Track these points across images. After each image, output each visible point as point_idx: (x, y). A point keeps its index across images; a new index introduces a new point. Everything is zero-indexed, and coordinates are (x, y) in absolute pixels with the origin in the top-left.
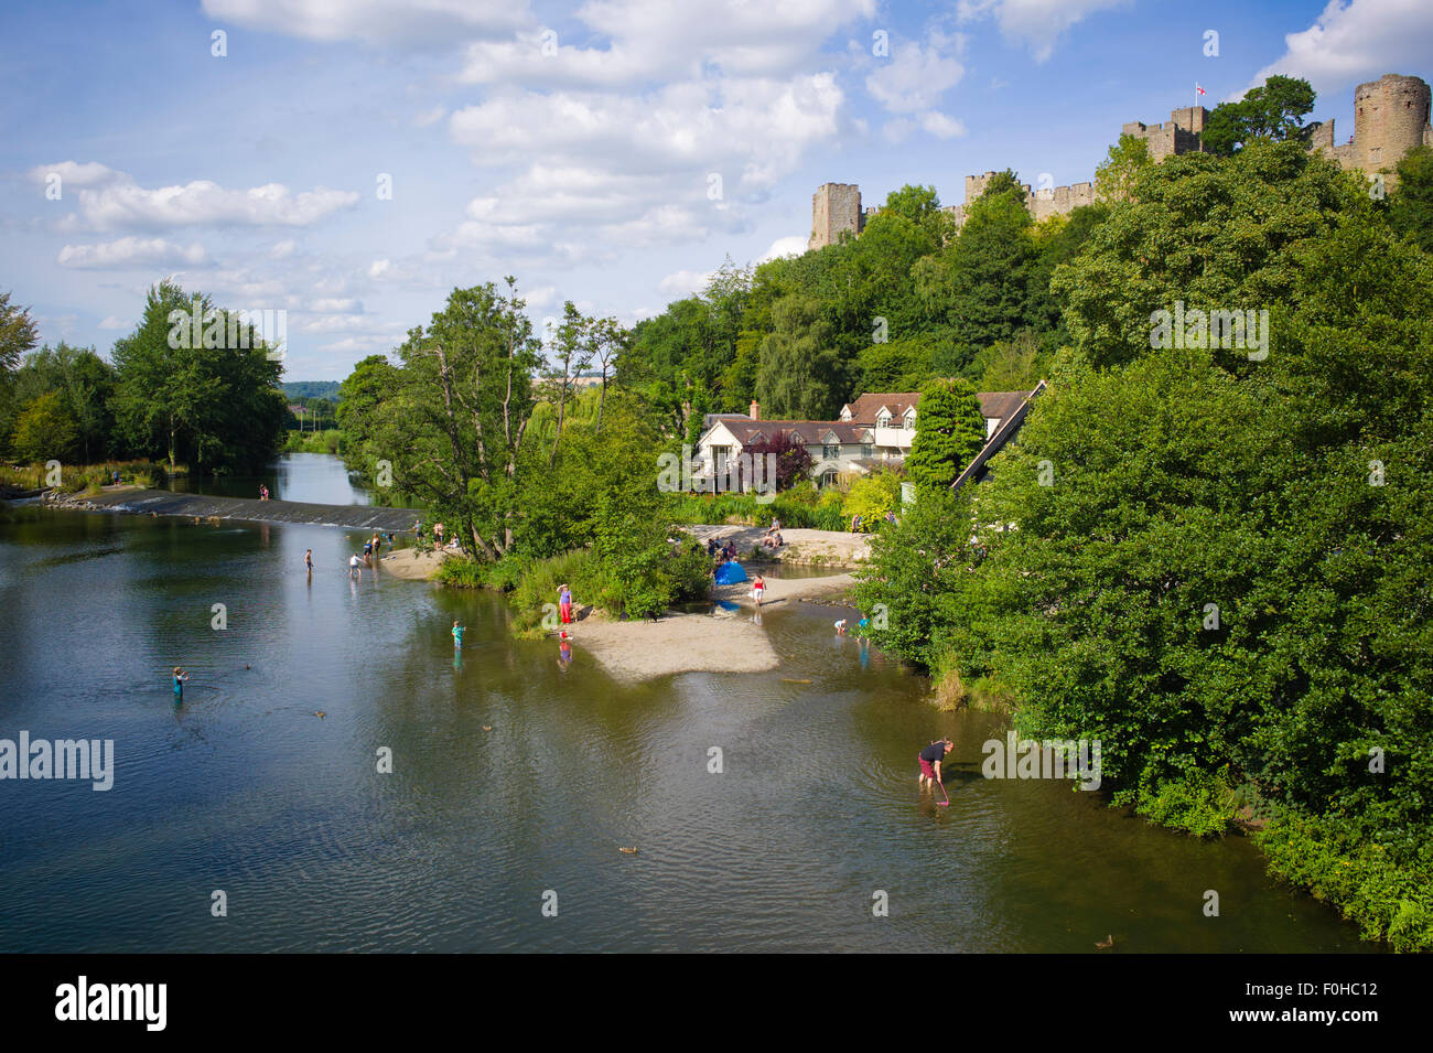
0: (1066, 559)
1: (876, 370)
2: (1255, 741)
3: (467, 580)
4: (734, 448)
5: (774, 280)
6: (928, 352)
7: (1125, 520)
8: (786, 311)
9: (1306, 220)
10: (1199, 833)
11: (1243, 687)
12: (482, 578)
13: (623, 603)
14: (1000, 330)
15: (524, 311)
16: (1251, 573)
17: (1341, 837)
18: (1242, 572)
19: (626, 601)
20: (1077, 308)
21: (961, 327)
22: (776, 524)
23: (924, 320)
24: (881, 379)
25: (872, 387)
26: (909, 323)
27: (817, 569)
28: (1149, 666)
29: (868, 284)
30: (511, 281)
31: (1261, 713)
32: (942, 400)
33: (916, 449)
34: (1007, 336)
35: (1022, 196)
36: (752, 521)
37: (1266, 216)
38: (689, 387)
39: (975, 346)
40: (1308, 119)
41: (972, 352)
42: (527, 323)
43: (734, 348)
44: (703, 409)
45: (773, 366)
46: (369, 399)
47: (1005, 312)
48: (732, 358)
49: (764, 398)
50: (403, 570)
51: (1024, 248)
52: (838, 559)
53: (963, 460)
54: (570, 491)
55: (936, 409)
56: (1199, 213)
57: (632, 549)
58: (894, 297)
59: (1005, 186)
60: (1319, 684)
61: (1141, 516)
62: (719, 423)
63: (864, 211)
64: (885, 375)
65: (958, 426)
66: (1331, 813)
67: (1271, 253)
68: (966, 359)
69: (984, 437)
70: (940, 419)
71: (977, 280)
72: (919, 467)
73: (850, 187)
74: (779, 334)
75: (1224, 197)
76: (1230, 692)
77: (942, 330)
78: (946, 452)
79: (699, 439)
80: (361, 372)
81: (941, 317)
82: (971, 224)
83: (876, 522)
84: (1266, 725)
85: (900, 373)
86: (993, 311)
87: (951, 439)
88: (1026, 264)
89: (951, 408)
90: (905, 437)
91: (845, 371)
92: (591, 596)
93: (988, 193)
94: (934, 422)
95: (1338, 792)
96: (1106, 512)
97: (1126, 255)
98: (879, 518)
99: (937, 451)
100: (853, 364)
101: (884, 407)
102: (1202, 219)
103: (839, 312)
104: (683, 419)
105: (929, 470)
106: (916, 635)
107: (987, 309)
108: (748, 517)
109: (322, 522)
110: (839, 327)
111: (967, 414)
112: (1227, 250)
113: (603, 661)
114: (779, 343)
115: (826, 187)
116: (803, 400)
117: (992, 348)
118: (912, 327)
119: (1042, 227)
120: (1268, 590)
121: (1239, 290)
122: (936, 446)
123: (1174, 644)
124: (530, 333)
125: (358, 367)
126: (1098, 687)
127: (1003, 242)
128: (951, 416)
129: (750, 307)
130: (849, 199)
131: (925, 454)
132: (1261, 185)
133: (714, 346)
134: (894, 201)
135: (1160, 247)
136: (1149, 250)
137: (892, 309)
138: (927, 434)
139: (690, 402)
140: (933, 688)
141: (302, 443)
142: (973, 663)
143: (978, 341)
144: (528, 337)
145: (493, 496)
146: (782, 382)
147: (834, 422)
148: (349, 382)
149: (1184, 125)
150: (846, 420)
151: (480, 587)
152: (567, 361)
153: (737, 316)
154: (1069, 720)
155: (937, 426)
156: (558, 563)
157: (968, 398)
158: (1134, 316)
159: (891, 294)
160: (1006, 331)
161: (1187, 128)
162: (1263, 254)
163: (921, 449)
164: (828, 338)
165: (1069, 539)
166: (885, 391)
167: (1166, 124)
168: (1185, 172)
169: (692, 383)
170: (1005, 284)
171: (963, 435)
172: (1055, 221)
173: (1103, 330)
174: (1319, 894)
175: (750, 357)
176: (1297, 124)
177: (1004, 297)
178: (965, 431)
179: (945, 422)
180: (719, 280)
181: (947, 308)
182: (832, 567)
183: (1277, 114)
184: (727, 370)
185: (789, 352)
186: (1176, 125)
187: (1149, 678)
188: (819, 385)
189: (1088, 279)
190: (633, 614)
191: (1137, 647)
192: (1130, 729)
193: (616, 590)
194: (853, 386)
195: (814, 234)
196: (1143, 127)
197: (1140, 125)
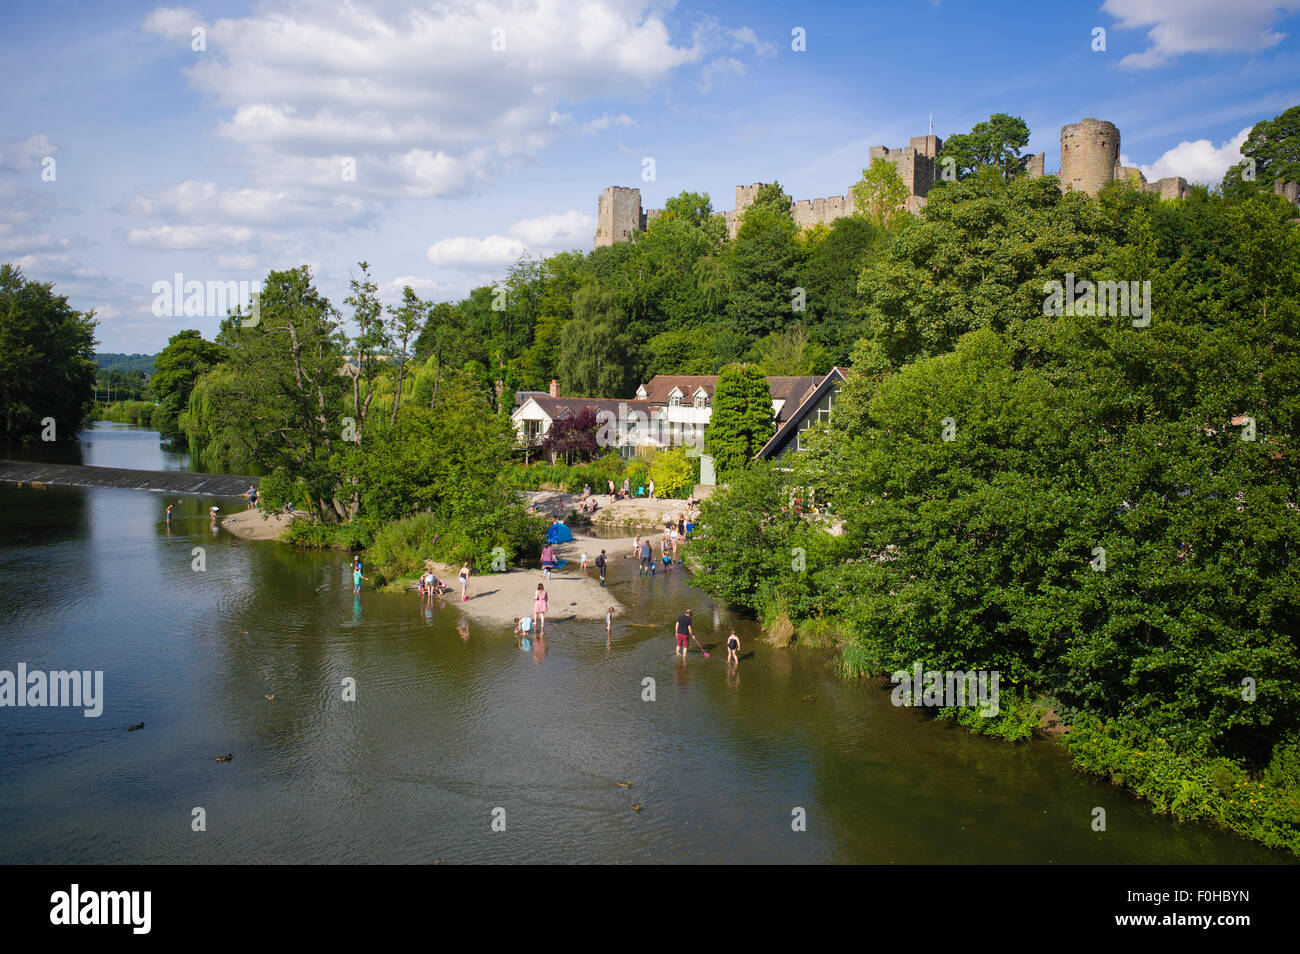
0: (905, 514)
1: (666, 355)
2: (1070, 659)
3: (315, 540)
4: (544, 423)
5: (567, 273)
6: (711, 340)
7: (955, 482)
8: (585, 301)
9: (1067, 240)
10: (1013, 738)
11: (1058, 616)
12: (328, 539)
13: (474, 560)
14: (773, 323)
15: (376, 295)
16: (1064, 525)
17: (1134, 734)
18: (1057, 524)
19: (477, 558)
20: (878, 307)
21: (739, 319)
22: (587, 491)
23: (706, 312)
24: (670, 363)
25: (662, 370)
26: (693, 314)
27: (630, 529)
28: (974, 602)
29: (657, 279)
30: (364, 266)
31: (1073, 636)
32: (737, 383)
33: (712, 425)
34: (780, 328)
35: (788, 205)
36: (563, 488)
37: (1035, 236)
38: (502, 367)
39: (752, 337)
40: (1024, 151)
41: (749, 342)
42: (377, 304)
43: (533, 331)
44: (514, 386)
45: (574, 349)
46: (185, 371)
47: (778, 308)
48: (530, 340)
49: (566, 378)
50: (248, 532)
51: (794, 251)
52: (648, 521)
53: (754, 435)
54: (415, 459)
55: (732, 390)
56: (978, 231)
57: (480, 512)
58: (680, 290)
59: (772, 196)
60: (1119, 612)
61: (968, 479)
62: (531, 399)
63: (644, 213)
64: (673, 360)
65: (751, 405)
66: (1124, 715)
67: (1038, 267)
68: (746, 346)
69: (772, 415)
70: (735, 399)
71: (754, 278)
72: (716, 441)
73: (632, 191)
74: (577, 321)
75: (999, 218)
76: (1048, 621)
77: (721, 322)
78: (740, 428)
79: (511, 414)
80: (175, 346)
81: (720, 309)
82: (745, 229)
83: (678, 488)
84: (1076, 646)
85: (687, 358)
86: (768, 306)
87: (744, 417)
88: (796, 265)
89: (745, 390)
90: (702, 415)
91: (638, 356)
92: (442, 553)
93: (758, 202)
94: (730, 401)
95: (1129, 698)
96: (938, 476)
97: (919, 264)
98: (680, 485)
99: (732, 427)
100: (645, 349)
101: (676, 388)
102: (982, 236)
103: (631, 301)
104: (496, 396)
105: (725, 443)
106: (746, 584)
107: (762, 305)
108: (561, 484)
109: (149, 487)
110: (630, 316)
111: (758, 395)
112: (1005, 263)
113: (467, 611)
114: (578, 328)
115: (612, 189)
116: (601, 381)
117: (766, 338)
118: (696, 318)
119: (809, 233)
120: (1078, 538)
121: (1013, 296)
122: (732, 422)
123: (992, 584)
124: (378, 314)
125: (173, 341)
126: (933, 620)
127: (776, 245)
128: (744, 396)
129: (548, 296)
130: (631, 202)
131: (722, 429)
132: (1029, 211)
133: (513, 331)
134: (673, 205)
135: (949, 257)
136: (939, 260)
137: (679, 301)
138: (723, 412)
139: (503, 380)
140: (763, 630)
141: (102, 412)
142: (800, 607)
143: (755, 332)
144: (377, 318)
145: (343, 464)
146: (581, 364)
147: (632, 401)
148: (164, 354)
149: (921, 151)
150: (642, 399)
151: (327, 547)
152: (405, 341)
153: (536, 303)
154: (902, 650)
155: (733, 404)
156: (407, 525)
157: (759, 381)
158: (928, 315)
159: (678, 287)
160: (779, 323)
161: (924, 153)
162: (1032, 268)
163: (719, 425)
164: (622, 325)
165: (907, 499)
166: (673, 374)
167: (906, 148)
168: (966, 197)
169: (505, 363)
170: (778, 284)
171: (755, 413)
172: (820, 228)
173: (901, 326)
174: (1117, 779)
175: (547, 340)
176: (1015, 155)
177: (778, 295)
178: (757, 410)
179: (739, 401)
180: (518, 271)
181: (727, 302)
182: (643, 528)
183: (999, 146)
184: (526, 352)
185: (587, 336)
186: (916, 151)
187: (973, 611)
188: (614, 367)
189: (890, 281)
190: (483, 569)
191: (966, 586)
192: (956, 655)
193: (468, 548)
194: (645, 369)
195: (600, 232)
196: (887, 151)
197: (884, 148)
